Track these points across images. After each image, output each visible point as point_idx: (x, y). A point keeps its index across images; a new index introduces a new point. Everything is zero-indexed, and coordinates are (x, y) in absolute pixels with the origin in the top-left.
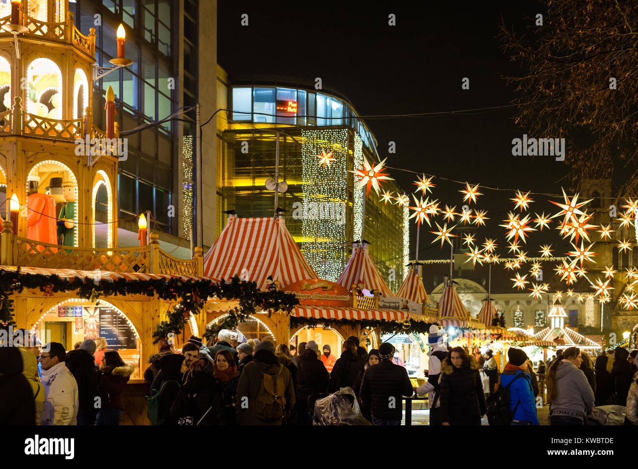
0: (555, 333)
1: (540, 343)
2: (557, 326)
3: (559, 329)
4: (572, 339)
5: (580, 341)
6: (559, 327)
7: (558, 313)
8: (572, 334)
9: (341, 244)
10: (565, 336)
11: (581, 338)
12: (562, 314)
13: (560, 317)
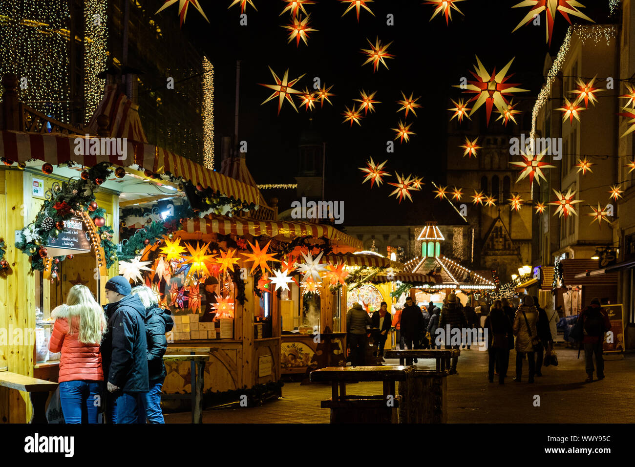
0: (427, 265)
1: (409, 277)
2: (430, 254)
3: (434, 259)
4: (452, 274)
5: (465, 278)
6: (433, 256)
7: (431, 235)
8: (453, 267)
9: (61, 99)
10: (442, 271)
11: (466, 273)
12: (439, 236)
13: (435, 242)
